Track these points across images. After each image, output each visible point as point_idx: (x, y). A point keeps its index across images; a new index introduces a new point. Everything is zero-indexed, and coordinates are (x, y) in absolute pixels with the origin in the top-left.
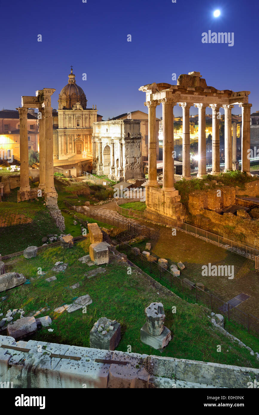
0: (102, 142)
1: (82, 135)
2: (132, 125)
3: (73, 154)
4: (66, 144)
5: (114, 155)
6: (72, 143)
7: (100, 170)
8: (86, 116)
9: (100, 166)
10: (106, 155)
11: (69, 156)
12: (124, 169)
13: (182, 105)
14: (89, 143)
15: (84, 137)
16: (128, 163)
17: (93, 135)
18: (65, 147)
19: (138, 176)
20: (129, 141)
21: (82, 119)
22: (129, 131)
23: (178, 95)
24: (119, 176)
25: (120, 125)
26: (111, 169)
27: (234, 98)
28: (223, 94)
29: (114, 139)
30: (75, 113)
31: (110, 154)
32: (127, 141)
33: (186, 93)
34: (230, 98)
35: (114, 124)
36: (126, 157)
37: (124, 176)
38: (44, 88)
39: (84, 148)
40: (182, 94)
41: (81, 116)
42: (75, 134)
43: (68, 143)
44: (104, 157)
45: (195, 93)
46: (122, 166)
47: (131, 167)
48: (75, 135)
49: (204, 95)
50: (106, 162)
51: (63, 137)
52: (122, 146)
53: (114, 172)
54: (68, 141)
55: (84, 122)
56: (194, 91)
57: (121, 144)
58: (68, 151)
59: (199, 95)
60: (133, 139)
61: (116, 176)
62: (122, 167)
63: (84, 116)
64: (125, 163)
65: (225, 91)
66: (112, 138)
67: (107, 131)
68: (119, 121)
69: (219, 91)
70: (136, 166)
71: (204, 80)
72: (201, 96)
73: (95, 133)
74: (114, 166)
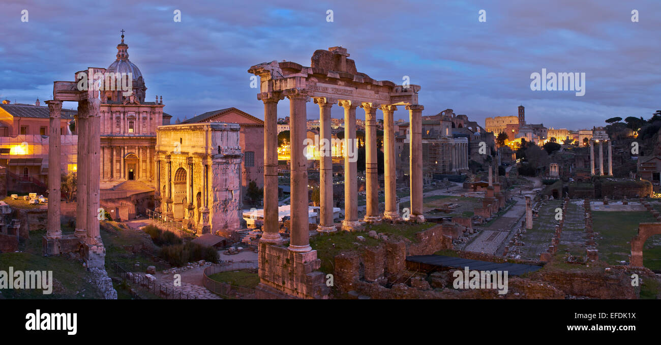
0: (172, 160)
1: (137, 148)
2: (225, 133)
3: (123, 180)
4: (112, 162)
5: (192, 186)
6: (120, 161)
7: (168, 211)
8: (145, 115)
9: (168, 203)
10: (179, 185)
11: (115, 184)
12: (211, 211)
13: (318, 100)
14: (148, 161)
15: (141, 151)
16: (217, 201)
17: (157, 149)
18: (110, 167)
19: (235, 224)
20: (220, 160)
21: (139, 119)
22: (219, 143)
23: (312, 84)
24: (201, 222)
25: (204, 133)
26: (187, 210)
27: (398, 94)
28: (381, 86)
29: (193, 156)
30: (127, 109)
31: (185, 183)
32: (217, 161)
33: (326, 82)
34: (392, 94)
35: (193, 130)
36: (214, 190)
37: (210, 223)
38: (89, 68)
39: (141, 170)
40: (319, 82)
41: (137, 115)
42: (125, 145)
43: (114, 161)
44: (175, 187)
45: (340, 82)
46: (207, 204)
47: (222, 207)
48: (126, 148)
49: (352, 87)
50: (178, 196)
51: (106, 151)
52: (207, 168)
53: (192, 215)
54: (115, 158)
55: (141, 125)
56: (338, 79)
57: (207, 166)
58: (115, 174)
59: (346, 86)
60: (226, 157)
61: (196, 223)
62: (207, 207)
63: (141, 116)
64: (213, 200)
65: (384, 82)
66: (190, 155)
67: (181, 142)
68: (203, 126)
69: (376, 81)
70: (232, 207)
71: (352, 62)
72: (349, 88)
73: (159, 146)
74: (192, 204)
